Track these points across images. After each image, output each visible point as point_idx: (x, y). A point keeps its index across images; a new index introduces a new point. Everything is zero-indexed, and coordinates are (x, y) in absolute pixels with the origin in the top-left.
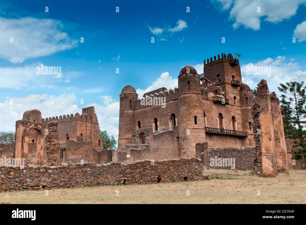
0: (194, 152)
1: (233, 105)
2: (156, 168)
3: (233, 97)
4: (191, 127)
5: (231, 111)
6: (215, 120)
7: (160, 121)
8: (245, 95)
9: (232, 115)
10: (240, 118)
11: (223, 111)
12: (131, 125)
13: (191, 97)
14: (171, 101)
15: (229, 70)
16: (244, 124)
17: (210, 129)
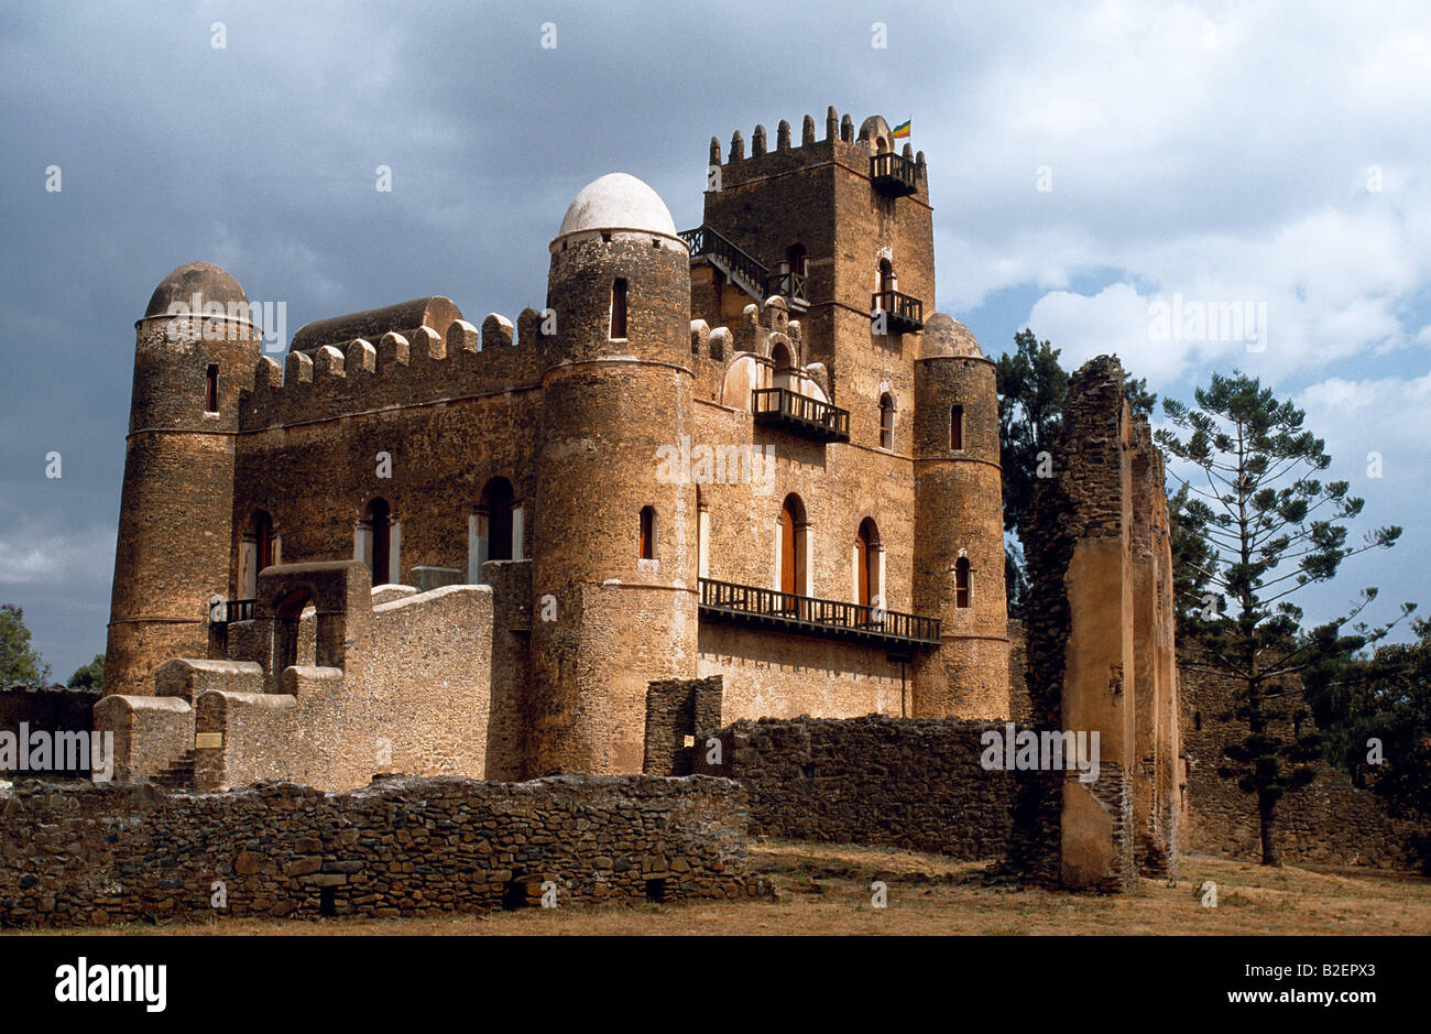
0: (621, 732)
1: (869, 450)
2: (499, 823)
3: (875, 396)
4: (617, 572)
5: (858, 485)
6: (761, 535)
7: (405, 523)
8: (944, 391)
9: (862, 508)
10: (907, 528)
11: (808, 480)
12: (208, 533)
13: (626, 381)
14: (489, 397)
15: (864, 224)
16: (927, 573)
17: (728, 593)
